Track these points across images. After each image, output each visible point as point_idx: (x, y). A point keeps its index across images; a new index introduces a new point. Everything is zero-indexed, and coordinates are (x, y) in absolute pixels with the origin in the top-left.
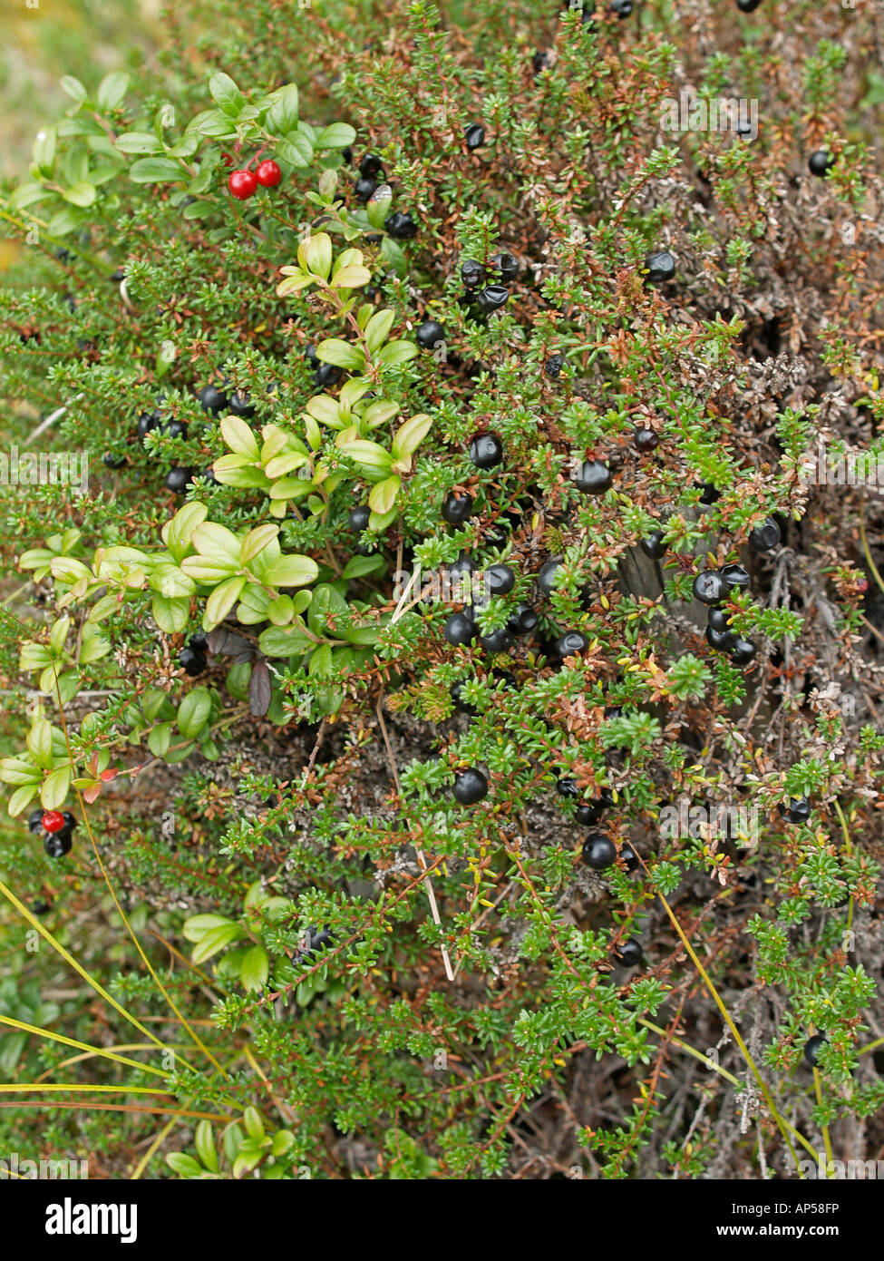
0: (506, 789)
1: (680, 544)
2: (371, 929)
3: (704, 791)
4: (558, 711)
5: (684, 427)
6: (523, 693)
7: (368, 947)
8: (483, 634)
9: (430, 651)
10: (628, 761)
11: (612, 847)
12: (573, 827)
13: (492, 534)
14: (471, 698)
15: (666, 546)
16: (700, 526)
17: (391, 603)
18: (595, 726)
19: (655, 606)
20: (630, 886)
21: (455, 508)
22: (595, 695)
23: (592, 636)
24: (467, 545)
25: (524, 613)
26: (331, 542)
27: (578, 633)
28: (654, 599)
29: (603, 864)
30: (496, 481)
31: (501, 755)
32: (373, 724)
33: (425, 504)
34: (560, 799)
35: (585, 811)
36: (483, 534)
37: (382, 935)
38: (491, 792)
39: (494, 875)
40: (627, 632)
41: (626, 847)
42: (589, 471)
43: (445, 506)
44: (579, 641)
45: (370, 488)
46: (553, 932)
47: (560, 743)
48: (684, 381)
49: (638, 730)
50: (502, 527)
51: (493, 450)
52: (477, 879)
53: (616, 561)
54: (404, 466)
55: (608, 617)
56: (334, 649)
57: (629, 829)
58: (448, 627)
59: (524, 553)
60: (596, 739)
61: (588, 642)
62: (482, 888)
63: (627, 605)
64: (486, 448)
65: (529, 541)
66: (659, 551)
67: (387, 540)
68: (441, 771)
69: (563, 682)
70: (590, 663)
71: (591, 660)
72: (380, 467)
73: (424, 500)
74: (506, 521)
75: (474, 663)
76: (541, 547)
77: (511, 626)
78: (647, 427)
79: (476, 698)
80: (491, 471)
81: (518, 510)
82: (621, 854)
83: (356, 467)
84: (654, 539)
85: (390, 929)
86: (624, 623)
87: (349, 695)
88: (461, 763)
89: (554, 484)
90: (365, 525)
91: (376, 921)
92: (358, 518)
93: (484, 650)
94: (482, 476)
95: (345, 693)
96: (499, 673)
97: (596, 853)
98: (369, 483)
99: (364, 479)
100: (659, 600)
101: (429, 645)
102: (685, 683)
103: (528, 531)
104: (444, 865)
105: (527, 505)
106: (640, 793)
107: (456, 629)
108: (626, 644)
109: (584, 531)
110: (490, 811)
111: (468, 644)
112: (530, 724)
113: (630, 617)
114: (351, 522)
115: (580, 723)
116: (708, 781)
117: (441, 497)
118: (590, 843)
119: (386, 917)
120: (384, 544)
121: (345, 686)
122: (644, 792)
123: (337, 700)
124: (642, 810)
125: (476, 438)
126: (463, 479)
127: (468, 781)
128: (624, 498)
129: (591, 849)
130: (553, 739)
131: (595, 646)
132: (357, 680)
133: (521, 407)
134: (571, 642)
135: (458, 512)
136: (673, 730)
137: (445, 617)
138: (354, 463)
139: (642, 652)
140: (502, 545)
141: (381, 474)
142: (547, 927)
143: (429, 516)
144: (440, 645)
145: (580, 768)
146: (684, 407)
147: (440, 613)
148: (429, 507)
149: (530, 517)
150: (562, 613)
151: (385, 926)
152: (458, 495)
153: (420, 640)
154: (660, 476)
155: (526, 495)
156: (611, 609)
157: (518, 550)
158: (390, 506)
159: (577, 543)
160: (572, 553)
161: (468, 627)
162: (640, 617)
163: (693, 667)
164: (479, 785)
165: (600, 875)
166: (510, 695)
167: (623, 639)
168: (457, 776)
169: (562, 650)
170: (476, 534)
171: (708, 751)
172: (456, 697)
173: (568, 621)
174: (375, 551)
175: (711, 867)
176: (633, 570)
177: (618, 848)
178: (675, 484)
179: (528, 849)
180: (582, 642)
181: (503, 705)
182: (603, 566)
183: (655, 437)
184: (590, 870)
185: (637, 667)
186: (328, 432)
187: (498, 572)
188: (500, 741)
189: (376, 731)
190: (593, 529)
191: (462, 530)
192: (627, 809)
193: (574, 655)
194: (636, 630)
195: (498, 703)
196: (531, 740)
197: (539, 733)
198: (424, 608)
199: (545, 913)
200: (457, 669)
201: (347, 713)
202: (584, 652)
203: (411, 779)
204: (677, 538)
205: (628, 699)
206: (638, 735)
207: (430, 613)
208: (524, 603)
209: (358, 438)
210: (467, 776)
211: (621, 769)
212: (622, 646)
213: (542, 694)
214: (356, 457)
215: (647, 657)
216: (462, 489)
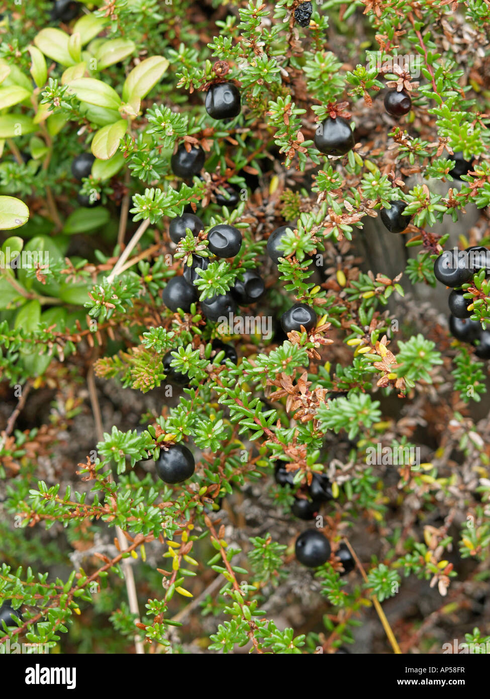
0: (216, 471)
1: (421, 216)
2: (56, 609)
3: (433, 492)
4: (279, 390)
5: (439, 92)
6: (241, 367)
7: (50, 628)
8: (201, 298)
9: (147, 316)
10: (353, 454)
11: (327, 545)
12: (290, 522)
13: (224, 193)
14: (182, 365)
15: (409, 219)
16: (447, 200)
17: (111, 261)
18: (314, 408)
19: (392, 284)
20: (341, 587)
21: (185, 161)
22: (322, 377)
23: (320, 311)
24: (194, 202)
25: (250, 282)
26: (53, 193)
27: (306, 306)
28: (392, 277)
29: (316, 561)
30: (233, 136)
31: (209, 430)
32: (83, 394)
33: (152, 153)
34: (277, 489)
35: (302, 504)
36: (214, 192)
37: (68, 616)
38: (200, 474)
39: (195, 562)
40: (361, 312)
41: (343, 547)
42: (329, 128)
43: (175, 158)
44: (306, 315)
45: (95, 131)
46: (252, 628)
47: (275, 424)
48: (446, 45)
49: (357, 412)
50: (236, 189)
51: (230, 99)
52: (176, 565)
53: (350, 229)
54: (133, 110)
55: (343, 295)
56: (45, 308)
57: (348, 529)
58: (168, 290)
59: (259, 218)
60: (314, 422)
61: (316, 317)
62: (179, 575)
63: (365, 283)
64: (223, 97)
65: (265, 205)
66: (401, 223)
67: (110, 191)
68: (142, 442)
69: (283, 356)
70: (315, 341)
71: (317, 337)
72: (107, 109)
73: (152, 149)
74: (240, 180)
75: (191, 331)
76: (277, 213)
77: (233, 292)
78: (400, 89)
79: (187, 366)
80: (229, 125)
81: (256, 170)
82: (337, 553)
83: (82, 108)
84: (395, 210)
85: (78, 611)
86: (359, 302)
87: (56, 357)
88: (167, 438)
89: (291, 141)
90: (88, 172)
91: (63, 601)
92: (81, 165)
93: (204, 317)
94: (219, 129)
95: (51, 353)
96: (218, 345)
97: (308, 550)
98: (94, 127)
99: (90, 123)
100: (397, 279)
101: (146, 310)
102: (411, 365)
103: (265, 194)
104: (142, 548)
105: (266, 166)
106: (363, 489)
107: (175, 293)
108: (359, 325)
109: (321, 196)
110: (197, 493)
111: (187, 310)
112: (245, 401)
113: (366, 295)
114: (74, 169)
115: (299, 403)
116: (439, 484)
117: (169, 148)
118: (303, 538)
119: (75, 599)
120: (108, 197)
121: (51, 345)
122: (368, 488)
123: (43, 363)
124: (364, 509)
125: (213, 85)
126: (195, 130)
127: (173, 457)
128: (369, 164)
129: (304, 544)
130: (267, 419)
131: (323, 323)
132: (65, 341)
133: (265, 56)
134: (297, 315)
135: (188, 165)
136: (407, 427)
137: (167, 279)
138: (79, 103)
139: (374, 333)
140: (232, 206)
141: (107, 117)
142: (246, 622)
143: (155, 167)
144: (159, 311)
145: (293, 450)
146: (441, 70)
147: (160, 275)
148: (155, 156)
149: (269, 180)
150: (290, 282)
151: (72, 608)
152: (189, 147)
153: (137, 303)
154: (409, 143)
155: (265, 154)
156: (347, 286)
157: (252, 213)
158: (113, 151)
159: (315, 210)
160: (306, 220)
161: (189, 292)
162: (376, 296)
163: (421, 349)
164: (184, 462)
165: (312, 574)
166: (227, 368)
167: (357, 319)
168: (162, 451)
169: (287, 323)
170: (206, 191)
171: (444, 452)
172: (167, 366)
173: (296, 292)
174: (98, 203)
175: (432, 575)
176: (379, 249)
177: (334, 547)
178: (425, 153)
179: (238, 540)
180: (309, 317)
181: (218, 379)
182: (337, 233)
183: (407, 100)
184: (303, 568)
185: (368, 349)
186: (56, 67)
187: (224, 232)
188: (212, 417)
189: (87, 403)
190: (332, 195)
191: (191, 184)
192: (348, 506)
193: (299, 330)
194: (371, 311)
195: (214, 377)
196: (245, 417)
197: (254, 412)
198: (144, 267)
199: (245, 608)
200: (171, 334)
201: (55, 378)
202: (310, 328)
203: (108, 447)
204: (419, 210)
205: (356, 384)
206: (356, 418)
207: (150, 274)
208: (250, 270)
209: (86, 75)
210: (173, 452)
211: (345, 462)
212: (354, 326)
213: (261, 369)
214: (81, 96)
215: (379, 339)
216: (194, 140)
